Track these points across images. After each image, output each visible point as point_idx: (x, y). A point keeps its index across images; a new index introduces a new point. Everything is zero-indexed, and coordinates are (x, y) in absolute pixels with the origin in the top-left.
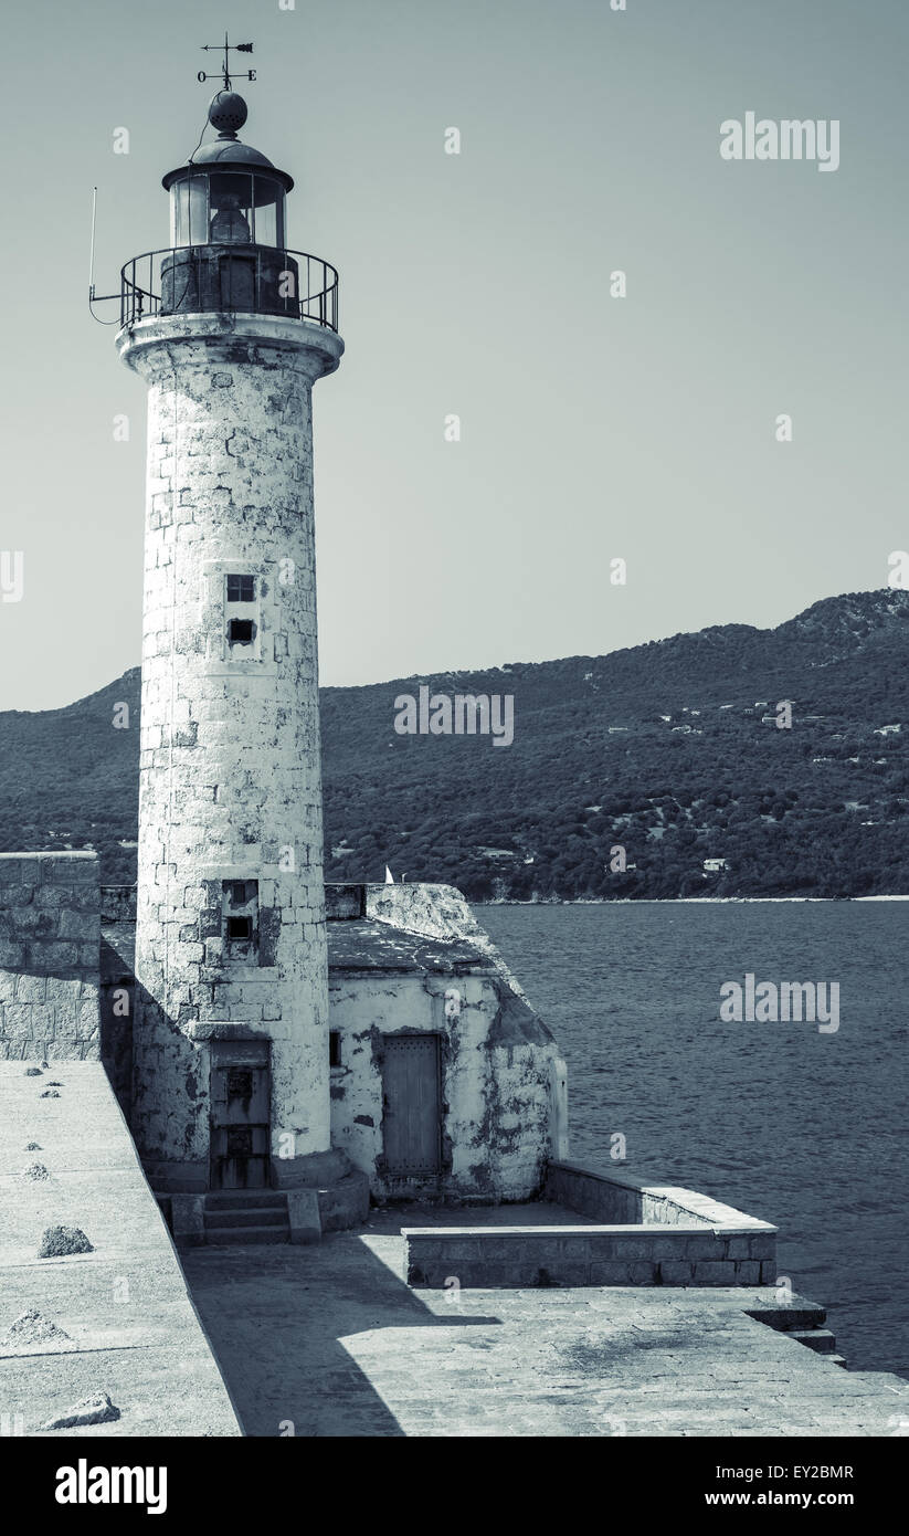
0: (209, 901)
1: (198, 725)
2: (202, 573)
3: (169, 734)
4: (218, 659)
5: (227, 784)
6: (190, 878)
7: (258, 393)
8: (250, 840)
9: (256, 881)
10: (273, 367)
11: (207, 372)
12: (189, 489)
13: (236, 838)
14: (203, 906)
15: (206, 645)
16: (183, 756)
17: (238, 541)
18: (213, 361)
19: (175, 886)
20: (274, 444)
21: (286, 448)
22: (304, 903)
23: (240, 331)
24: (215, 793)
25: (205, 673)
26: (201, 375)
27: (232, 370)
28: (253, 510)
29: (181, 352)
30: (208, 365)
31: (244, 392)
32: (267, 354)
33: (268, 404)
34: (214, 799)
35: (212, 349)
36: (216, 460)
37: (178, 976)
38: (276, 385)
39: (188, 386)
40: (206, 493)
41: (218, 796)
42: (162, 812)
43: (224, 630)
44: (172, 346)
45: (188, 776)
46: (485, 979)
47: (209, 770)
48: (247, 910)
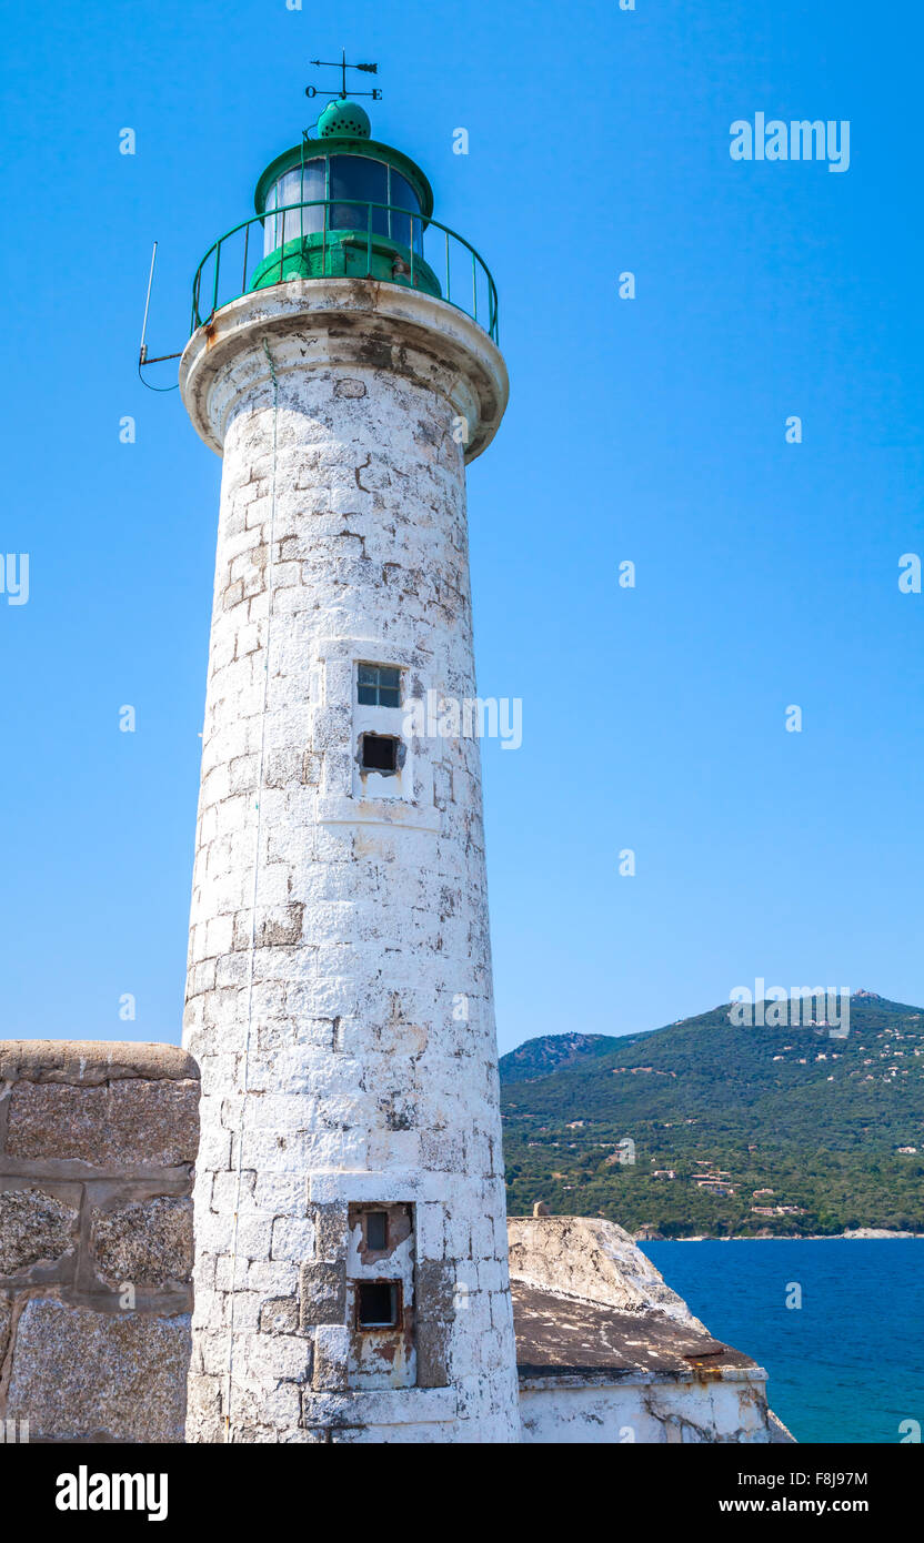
0: (322, 1246)
1: (303, 906)
2: (316, 657)
3: (249, 926)
4: (342, 794)
5: (357, 1015)
6: (282, 1199)
7: (404, 413)
8: (399, 1124)
9: (409, 1207)
10: (423, 385)
11: (327, 378)
12: (295, 537)
13: (374, 1118)
14: (310, 1258)
15: (322, 771)
16: (273, 964)
17: (377, 613)
18: (337, 362)
19: (253, 1215)
20: (427, 487)
21: (443, 497)
22: (490, 1252)
23: (385, 308)
24: (335, 1031)
25: (320, 818)
26: (318, 382)
27: (366, 375)
28: (398, 571)
29: (288, 348)
30: (329, 369)
31: (384, 407)
32: (419, 362)
33: (419, 431)
34: (333, 1043)
35: (337, 341)
36: (339, 495)
37: (252, 1410)
38: (428, 409)
39: (296, 396)
40: (324, 540)
41: (341, 1037)
42: (230, 1070)
43: (352, 748)
44: (274, 340)
45: (284, 1000)
46: (743, 1387)
47: (323, 989)
48: (393, 1265)
